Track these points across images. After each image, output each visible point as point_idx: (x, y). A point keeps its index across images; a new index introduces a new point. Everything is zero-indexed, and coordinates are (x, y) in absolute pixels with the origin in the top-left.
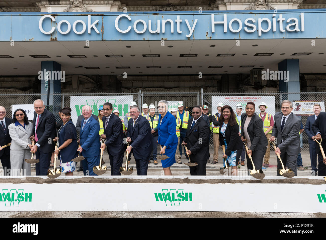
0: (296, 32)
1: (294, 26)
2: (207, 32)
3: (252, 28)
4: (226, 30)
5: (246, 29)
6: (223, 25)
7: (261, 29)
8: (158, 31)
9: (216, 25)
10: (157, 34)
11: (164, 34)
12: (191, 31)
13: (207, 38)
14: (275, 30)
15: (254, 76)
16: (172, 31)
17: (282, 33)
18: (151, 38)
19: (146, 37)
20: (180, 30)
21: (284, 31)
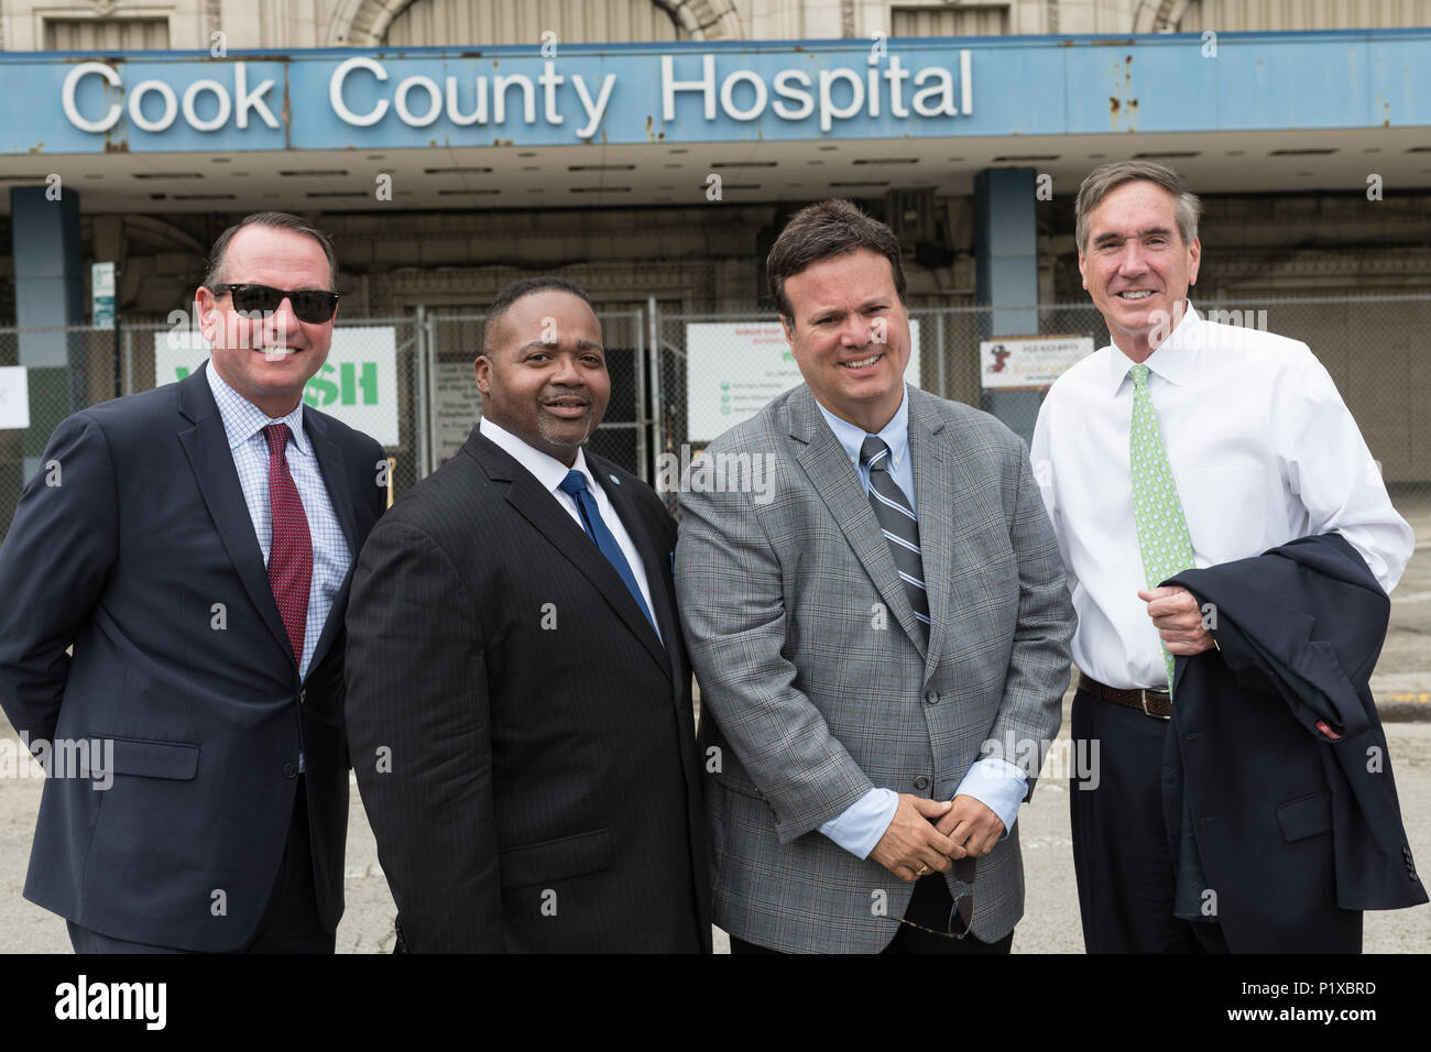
0: (943, 115)
1: (939, 97)
2: (650, 119)
3: (799, 104)
4: (710, 112)
5: (779, 107)
6: (701, 93)
7: (828, 109)
8: (482, 116)
9: (678, 93)
10: (477, 125)
11: (501, 125)
12: (595, 114)
13: (649, 139)
14: (874, 110)
15: (903, 216)
16: (530, 116)
17: (901, 119)
18: (457, 140)
19: (439, 137)
20: (558, 112)
21: (903, 113)
